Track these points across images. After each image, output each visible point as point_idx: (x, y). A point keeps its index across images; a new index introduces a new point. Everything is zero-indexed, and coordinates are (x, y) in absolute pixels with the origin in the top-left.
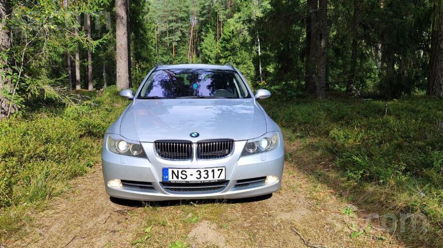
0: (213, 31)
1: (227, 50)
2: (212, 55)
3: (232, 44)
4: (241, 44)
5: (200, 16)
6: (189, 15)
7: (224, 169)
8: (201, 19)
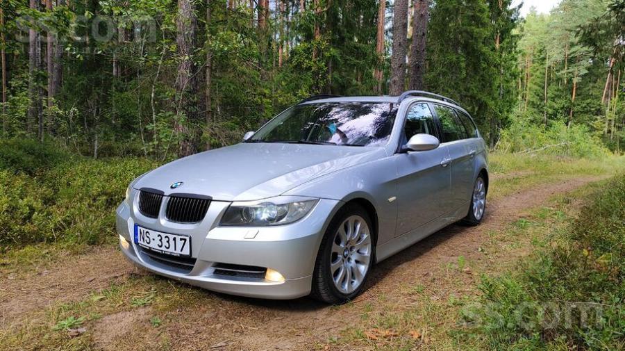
7: (188, 239)
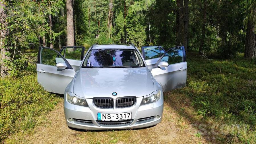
0: (122, 12)
1: (130, 23)
2: (122, 26)
3: (133, 20)
4: (138, 20)
5: (114, 3)
6: (108, 2)
7: (131, 113)
8: (115, 5)
